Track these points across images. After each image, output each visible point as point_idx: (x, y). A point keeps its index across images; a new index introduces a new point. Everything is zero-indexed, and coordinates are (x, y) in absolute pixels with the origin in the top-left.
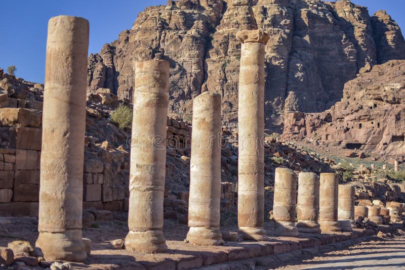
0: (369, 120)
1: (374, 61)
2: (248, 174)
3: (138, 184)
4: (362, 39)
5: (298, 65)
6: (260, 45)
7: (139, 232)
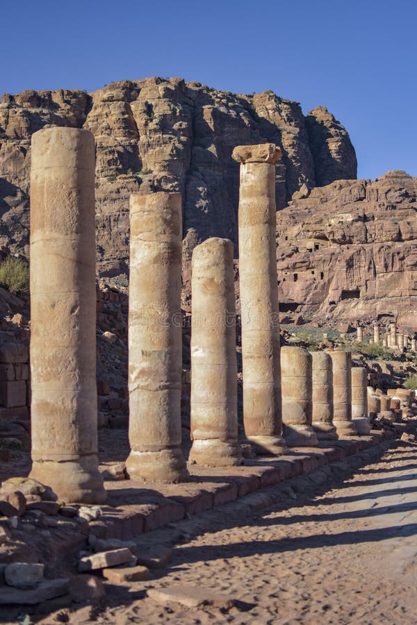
0: (308, 269)
1: (311, 181)
2: (259, 357)
3: (146, 380)
4: (294, 150)
5: (201, 189)
6: (270, 166)
7: (149, 453)
